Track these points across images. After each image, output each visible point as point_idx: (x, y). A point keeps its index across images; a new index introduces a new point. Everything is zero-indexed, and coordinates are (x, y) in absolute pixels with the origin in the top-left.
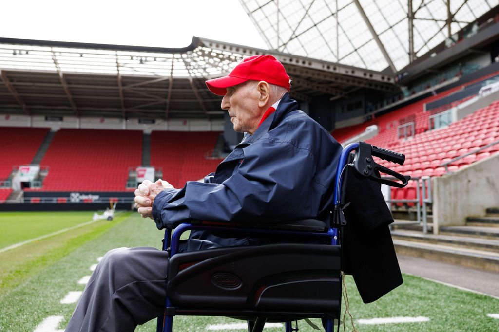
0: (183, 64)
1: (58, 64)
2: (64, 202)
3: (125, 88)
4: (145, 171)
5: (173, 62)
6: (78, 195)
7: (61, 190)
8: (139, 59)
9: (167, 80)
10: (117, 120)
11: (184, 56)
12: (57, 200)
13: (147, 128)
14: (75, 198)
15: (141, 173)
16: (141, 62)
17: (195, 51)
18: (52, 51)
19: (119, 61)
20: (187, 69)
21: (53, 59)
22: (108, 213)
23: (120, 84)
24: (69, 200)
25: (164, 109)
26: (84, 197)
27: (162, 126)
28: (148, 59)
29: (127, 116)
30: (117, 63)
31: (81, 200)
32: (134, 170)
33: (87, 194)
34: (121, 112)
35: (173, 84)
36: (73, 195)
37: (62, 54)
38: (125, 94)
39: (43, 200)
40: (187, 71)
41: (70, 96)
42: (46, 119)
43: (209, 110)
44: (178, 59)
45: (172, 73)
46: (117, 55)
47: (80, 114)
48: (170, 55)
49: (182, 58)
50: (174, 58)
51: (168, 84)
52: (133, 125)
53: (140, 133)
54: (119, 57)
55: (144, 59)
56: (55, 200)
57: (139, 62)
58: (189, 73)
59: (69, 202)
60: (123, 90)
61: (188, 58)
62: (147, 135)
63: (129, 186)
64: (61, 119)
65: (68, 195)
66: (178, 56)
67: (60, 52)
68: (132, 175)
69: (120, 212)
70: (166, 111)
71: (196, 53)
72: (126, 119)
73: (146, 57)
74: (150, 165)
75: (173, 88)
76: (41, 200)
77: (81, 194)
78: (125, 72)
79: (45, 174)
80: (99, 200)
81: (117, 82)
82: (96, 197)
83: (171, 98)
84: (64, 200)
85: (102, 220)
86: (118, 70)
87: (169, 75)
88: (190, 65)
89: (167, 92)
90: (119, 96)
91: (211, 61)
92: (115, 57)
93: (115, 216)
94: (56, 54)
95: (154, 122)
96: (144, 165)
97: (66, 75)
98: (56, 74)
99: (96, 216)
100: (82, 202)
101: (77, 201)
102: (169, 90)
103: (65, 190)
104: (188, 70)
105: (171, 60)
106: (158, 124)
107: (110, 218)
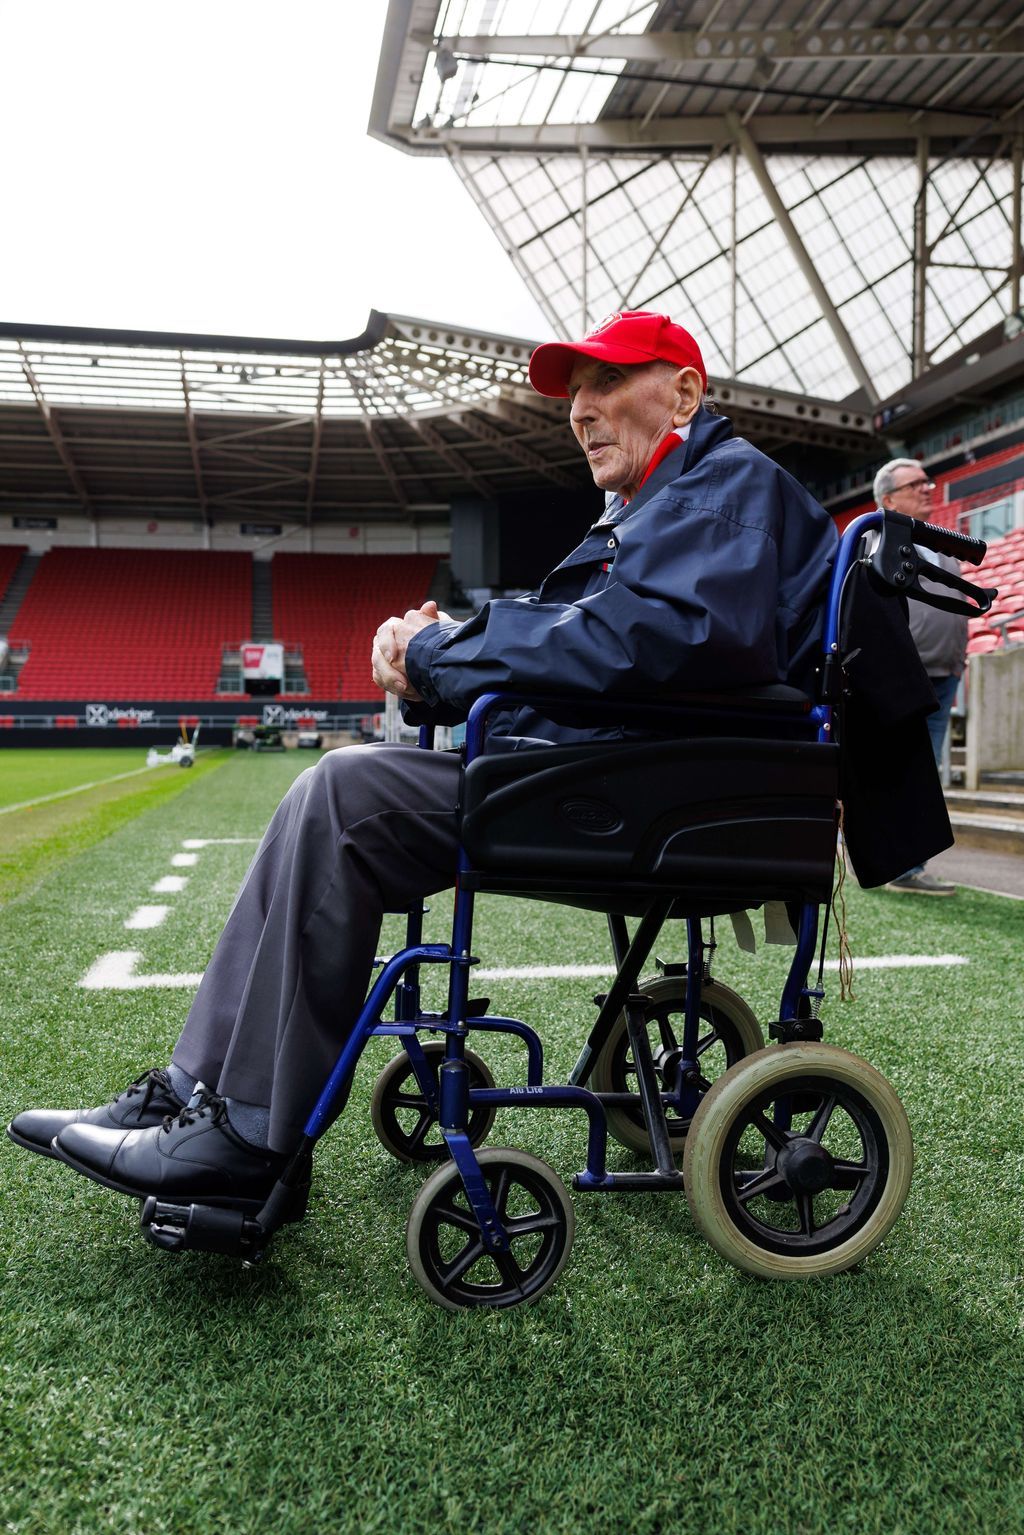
0: (347, 383)
1: (39, 384)
2: (70, 725)
3: (204, 444)
4: (261, 651)
5: (321, 378)
6: (102, 708)
7: (61, 698)
8: (238, 369)
9: (309, 425)
10: (189, 527)
11: (350, 362)
12: (55, 721)
13: (263, 547)
14: (98, 716)
15: (251, 656)
16: (244, 378)
17: (377, 349)
18: (20, 352)
19: (188, 376)
20: (357, 396)
21: (24, 372)
22: (181, 751)
23: (192, 434)
24: (84, 721)
25: (303, 498)
26: (118, 714)
27: (298, 541)
28: (261, 371)
29: (212, 517)
30: (183, 380)
31: (110, 721)
32: (235, 649)
33: (124, 707)
34: (197, 505)
35: (323, 436)
36: (91, 708)
37: (48, 359)
38: (206, 460)
39: (23, 721)
40: (356, 402)
41: (70, 467)
42: (16, 524)
43: (412, 501)
44: (333, 370)
45: (320, 406)
46: (182, 361)
47: (98, 512)
48: (315, 362)
49: (344, 367)
50: (324, 368)
51: (311, 435)
52: (227, 539)
53: (246, 557)
54: (188, 366)
55: (249, 370)
56: (49, 722)
57: (237, 378)
58: (362, 405)
59: (83, 726)
60: (201, 450)
61: (358, 368)
62: (261, 564)
63: (224, 687)
64: (53, 525)
65: (79, 708)
66: (333, 362)
67: (42, 354)
68: (231, 661)
69: (207, 750)
70: (308, 504)
71: (380, 354)
72: (211, 524)
73: (255, 366)
74: (271, 638)
75: (322, 445)
76: (17, 721)
77: (111, 707)
78: (204, 403)
79: (21, 659)
80: (154, 721)
81: (185, 429)
82: (147, 715)
83: (319, 472)
84: (71, 721)
85: (169, 766)
86: (187, 400)
87: (313, 411)
88: (365, 387)
89: (309, 454)
90: (191, 467)
91: (418, 375)
92: (178, 366)
93: (197, 757)
94: (31, 358)
95: (277, 531)
96: (255, 637)
97: (59, 412)
98: (36, 411)
99: (154, 758)
100: (113, 726)
101: (103, 722)
102: (315, 450)
103: (71, 697)
104: (360, 398)
105: (317, 374)
106: (289, 536)
107: (186, 762)
